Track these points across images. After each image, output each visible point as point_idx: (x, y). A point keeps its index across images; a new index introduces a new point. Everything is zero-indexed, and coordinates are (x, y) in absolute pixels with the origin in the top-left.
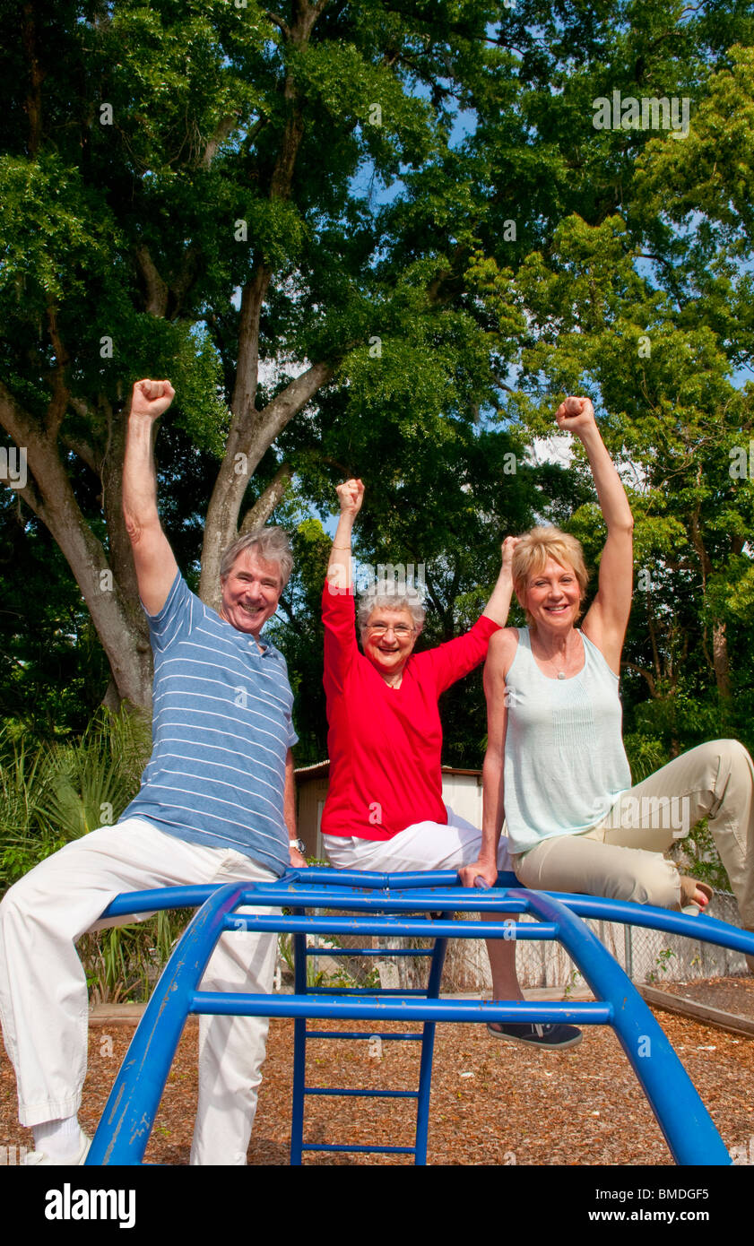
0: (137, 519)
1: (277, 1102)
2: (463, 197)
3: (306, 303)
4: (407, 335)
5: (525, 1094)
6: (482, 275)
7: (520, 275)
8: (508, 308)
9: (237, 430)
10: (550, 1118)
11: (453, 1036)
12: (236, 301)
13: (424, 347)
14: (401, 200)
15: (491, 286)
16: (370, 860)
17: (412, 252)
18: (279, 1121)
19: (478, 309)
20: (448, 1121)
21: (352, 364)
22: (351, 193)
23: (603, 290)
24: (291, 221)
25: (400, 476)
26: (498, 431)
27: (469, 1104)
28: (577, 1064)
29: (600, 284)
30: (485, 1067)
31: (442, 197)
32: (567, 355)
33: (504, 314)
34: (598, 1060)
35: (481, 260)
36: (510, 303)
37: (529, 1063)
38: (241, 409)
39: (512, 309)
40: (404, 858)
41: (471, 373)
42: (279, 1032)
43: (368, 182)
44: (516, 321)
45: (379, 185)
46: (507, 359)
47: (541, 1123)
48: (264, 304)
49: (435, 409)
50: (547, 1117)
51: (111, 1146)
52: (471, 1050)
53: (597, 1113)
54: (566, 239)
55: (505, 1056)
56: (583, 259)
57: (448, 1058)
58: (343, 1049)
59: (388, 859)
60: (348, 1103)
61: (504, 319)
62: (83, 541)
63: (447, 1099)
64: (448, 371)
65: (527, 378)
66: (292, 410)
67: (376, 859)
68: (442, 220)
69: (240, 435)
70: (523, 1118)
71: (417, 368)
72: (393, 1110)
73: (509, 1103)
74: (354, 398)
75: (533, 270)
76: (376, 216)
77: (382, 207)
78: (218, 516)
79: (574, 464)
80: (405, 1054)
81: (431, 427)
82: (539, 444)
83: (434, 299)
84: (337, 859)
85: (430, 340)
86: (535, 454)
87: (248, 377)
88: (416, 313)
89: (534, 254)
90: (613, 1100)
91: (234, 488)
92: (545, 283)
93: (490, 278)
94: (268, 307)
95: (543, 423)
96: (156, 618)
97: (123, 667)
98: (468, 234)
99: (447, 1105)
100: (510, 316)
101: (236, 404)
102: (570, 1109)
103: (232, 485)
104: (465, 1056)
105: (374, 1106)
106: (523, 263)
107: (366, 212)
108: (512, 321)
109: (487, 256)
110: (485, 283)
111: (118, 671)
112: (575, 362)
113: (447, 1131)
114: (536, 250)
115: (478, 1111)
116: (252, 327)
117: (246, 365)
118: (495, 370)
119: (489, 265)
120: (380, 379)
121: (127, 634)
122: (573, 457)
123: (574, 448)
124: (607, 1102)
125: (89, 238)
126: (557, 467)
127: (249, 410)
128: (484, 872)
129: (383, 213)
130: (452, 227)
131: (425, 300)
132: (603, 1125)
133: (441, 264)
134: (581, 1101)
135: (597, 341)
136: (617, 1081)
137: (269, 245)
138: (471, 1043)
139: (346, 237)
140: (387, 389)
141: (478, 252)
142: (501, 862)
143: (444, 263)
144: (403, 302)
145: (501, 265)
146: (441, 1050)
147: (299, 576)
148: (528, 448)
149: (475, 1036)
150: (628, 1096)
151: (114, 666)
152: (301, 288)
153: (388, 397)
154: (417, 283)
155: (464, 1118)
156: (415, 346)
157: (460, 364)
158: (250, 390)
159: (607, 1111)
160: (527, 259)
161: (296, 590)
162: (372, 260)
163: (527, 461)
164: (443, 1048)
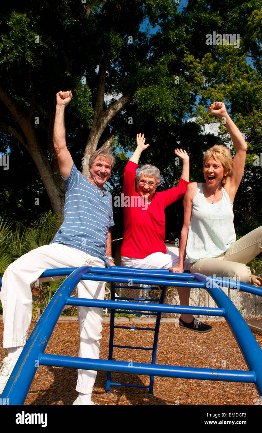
0: (58, 145)
1: (104, 350)
2: (182, 32)
3: (122, 71)
4: (159, 84)
5: (190, 353)
6: (188, 61)
7: (203, 62)
8: (198, 74)
9: (96, 118)
10: (199, 361)
11: (166, 332)
12: (97, 71)
13: (165, 88)
14: (159, 33)
15: (191, 65)
16: (138, 265)
17: (162, 53)
18: (105, 357)
19: (186, 75)
20: (163, 360)
21: (139, 94)
22: (140, 30)
23: (233, 68)
24: (118, 39)
25: (155, 137)
26: (191, 122)
27: (170, 355)
28: (209, 344)
29: (232, 66)
30: (177, 343)
31: (174, 31)
32: (219, 92)
33: (196, 76)
34: (216, 343)
35: (188, 55)
36: (198, 72)
37: (192, 342)
38: (98, 110)
39: (199, 74)
40: (150, 265)
41: (182, 99)
42: (106, 328)
43: (147, 26)
44: (200, 79)
45: (151, 27)
46: (196, 95)
47: (195, 362)
48: (107, 72)
49: (169, 112)
50: (197, 361)
51: (32, 347)
52: (172, 337)
53: (215, 360)
54: (221, 48)
55: (184, 340)
56: (227, 56)
57: (164, 339)
58: (128, 334)
59: (144, 265)
60: (129, 352)
61: (196, 78)
62: (41, 157)
63: (163, 353)
64: (174, 98)
65: (203, 102)
66: (116, 111)
67: (140, 265)
68: (174, 40)
69: (97, 120)
70: (189, 360)
71: (162, 96)
72: (144, 355)
73: (184, 355)
74: (139, 107)
75: (207, 60)
76: (149, 39)
77: (152, 35)
78: (89, 149)
79: (219, 134)
80: (149, 337)
81: (167, 118)
82: (207, 126)
83: (170, 71)
84: (126, 264)
85: (168, 86)
86: (205, 130)
87: (101, 99)
88: (163, 75)
89: (208, 54)
90: (221, 356)
91: (95, 140)
92: (211, 65)
93: (191, 62)
94: (108, 73)
95: (209, 118)
96: (66, 180)
97: (55, 202)
98: (183, 46)
99: (163, 355)
100: (198, 77)
101: (96, 108)
102: (206, 358)
103: (94, 138)
104: (170, 339)
105: (138, 353)
106: (204, 57)
107: (145, 37)
108: (199, 79)
109: (190, 54)
110: (190, 64)
111: (53, 203)
112: (222, 95)
113: (162, 363)
114: (209, 52)
115: (174, 357)
116: (103, 80)
117: (100, 94)
118: (191, 99)
119: (191, 57)
120: (149, 100)
121: (56, 190)
122: (219, 131)
123: (220, 128)
124: (219, 357)
125: (44, 43)
126: (212, 135)
127: (101, 111)
128: (179, 269)
129: (152, 38)
130: (178, 43)
131: (167, 70)
132: (217, 364)
133: (173, 57)
134: (210, 356)
135: (231, 86)
136: (223, 350)
137: (110, 49)
138: (172, 335)
139: (138, 47)
140: (151, 103)
141: (187, 52)
142: (186, 266)
143: (174, 57)
144: (158, 71)
145: (196, 58)
146: (162, 337)
147: (117, 173)
148: (202, 128)
149: (174, 332)
150: (226, 355)
151: (52, 202)
152: (121, 66)
153: (151, 107)
154: (164, 64)
155: (169, 359)
156: (162, 88)
157: (179, 95)
158: (101, 103)
159: (219, 360)
160: (205, 55)
161: (116, 178)
162: (147, 56)
163: (202, 133)
164: (162, 336)
